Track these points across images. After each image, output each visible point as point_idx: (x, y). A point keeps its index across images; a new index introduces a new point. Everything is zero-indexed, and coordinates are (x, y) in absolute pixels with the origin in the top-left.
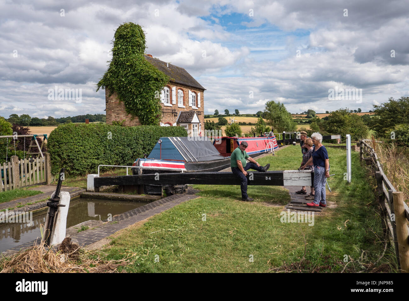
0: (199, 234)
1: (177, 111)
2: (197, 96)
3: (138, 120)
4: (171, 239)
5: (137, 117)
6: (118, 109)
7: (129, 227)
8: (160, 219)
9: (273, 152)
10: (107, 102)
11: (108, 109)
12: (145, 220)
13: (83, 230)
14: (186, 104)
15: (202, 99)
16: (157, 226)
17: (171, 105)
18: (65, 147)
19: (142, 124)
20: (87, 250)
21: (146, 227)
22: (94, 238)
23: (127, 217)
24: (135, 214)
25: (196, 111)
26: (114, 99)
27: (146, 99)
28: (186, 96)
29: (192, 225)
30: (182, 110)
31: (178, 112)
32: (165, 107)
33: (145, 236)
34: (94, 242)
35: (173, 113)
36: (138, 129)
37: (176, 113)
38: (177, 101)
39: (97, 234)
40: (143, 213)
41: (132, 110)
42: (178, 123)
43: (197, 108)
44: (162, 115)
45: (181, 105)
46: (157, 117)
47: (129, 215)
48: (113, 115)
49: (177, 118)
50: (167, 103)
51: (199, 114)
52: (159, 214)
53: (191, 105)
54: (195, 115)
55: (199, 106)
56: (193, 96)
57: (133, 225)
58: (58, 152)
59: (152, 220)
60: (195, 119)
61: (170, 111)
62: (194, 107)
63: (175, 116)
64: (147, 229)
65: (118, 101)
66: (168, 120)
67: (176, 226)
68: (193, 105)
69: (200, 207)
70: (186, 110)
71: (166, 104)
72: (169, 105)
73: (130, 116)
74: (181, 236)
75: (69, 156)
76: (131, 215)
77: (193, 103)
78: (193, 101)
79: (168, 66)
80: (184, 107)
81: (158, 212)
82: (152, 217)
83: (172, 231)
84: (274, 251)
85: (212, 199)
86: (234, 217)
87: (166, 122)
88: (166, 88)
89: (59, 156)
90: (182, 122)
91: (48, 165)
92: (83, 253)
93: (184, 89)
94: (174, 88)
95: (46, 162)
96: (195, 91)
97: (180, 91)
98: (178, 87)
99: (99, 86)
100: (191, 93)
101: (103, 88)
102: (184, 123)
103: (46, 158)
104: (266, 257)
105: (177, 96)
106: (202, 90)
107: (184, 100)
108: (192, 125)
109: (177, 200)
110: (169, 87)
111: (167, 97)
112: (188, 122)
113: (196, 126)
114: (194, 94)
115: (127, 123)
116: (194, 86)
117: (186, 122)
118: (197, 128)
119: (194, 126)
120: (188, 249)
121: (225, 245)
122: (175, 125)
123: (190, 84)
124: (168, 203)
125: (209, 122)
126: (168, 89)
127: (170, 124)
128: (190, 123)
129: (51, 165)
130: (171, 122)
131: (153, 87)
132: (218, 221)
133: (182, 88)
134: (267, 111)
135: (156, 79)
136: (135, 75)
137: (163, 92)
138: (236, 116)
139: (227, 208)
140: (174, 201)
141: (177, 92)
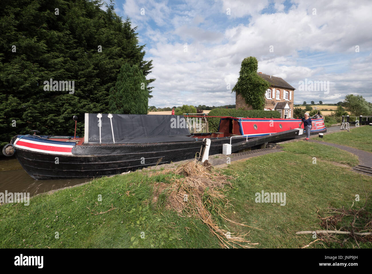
0: (278, 173)
1: (275, 102)
2: (289, 93)
3: (252, 107)
4: (259, 171)
5: (251, 106)
6: (241, 102)
7: (238, 161)
8: (256, 160)
10: (236, 99)
11: (236, 102)
12: (248, 159)
13: (216, 157)
14: (281, 98)
15: (293, 95)
16: (253, 163)
17: (272, 99)
18: (215, 119)
19: (254, 109)
20: (216, 167)
21: (247, 162)
23: (239, 155)
24: (243, 154)
25: (287, 102)
26: (240, 97)
27: (257, 96)
28: (281, 93)
29: (275, 166)
30: (279, 102)
31: (276, 103)
32: (267, 100)
33: (245, 167)
34: (220, 164)
35: (272, 103)
36: (251, 111)
37: (275, 103)
38: (275, 96)
39: (222, 161)
40: (247, 155)
41: (249, 102)
42: (275, 109)
43: (289, 100)
44: (266, 105)
45: (278, 99)
46: (263, 105)
47: (240, 154)
48: (239, 105)
49: (275, 106)
50: (269, 98)
51: (290, 103)
52: (256, 157)
53: (284, 98)
54: (287, 105)
55: (290, 99)
56: (286, 93)
57: (240, 160)
58: (211, 121)
59: (251, 159)
60: (287, 107)
61: (270, 102)
62: (287, 100)
63: (274, 105)
64: (247, 163)
65: (242, 98)
66: (269, 107)
67: (264, 165)
68: (286, 99)
69: (282, 157)
70: (281, 101)
71: (268, 98)
72: (270, 99)
73: (248, 105)
74: (266, 171)
75: (216, 123)
76: (241, 155)
77: (286, 98)
78: (286, 96)
79: (271, 77)
80: (280, 100)
81: (256, 156)
82: (251, 158)
83: (261, 167)
84: (335, 197)
85: (291, 154)
86: (306, 167)
87: (269, 108)
88: (269, 90)
89: (212, 123)
90: (278, 108)
91: (208, 127)
92: (213, 168)
93: (280, 89)
94: (274, 89)
95: (207, 125)
96: (288, 90)
97: (278, 91)
98: (277, 89)
99: (233, 91)
100: (285, 92)
101: (235, 92)
102: (279, 109)
103: (207, 124)
104: (327, 199)
105: (275, 94)
106: (293, 89)
107: (280, 96)
108: (284, 110)
109: (268, 151)
110: (271, 89)
111: (269, 94)
112: (282, 108)
113: (287, 111)
114: (287, 92)
115: (246, 109)
116: (288, 87)
117: (280, 109)
118: (288, 112)
119: (286, 110)
120: (269, 179)
121: (295, 183)
122: (273, 110)
123: (284, 87)
124: (263, 152)
125: (297, 108)
126: (270, 90)
127: (270, 109)
128: (283, 109)
129: (209, 127)
130: (271, 108)
131: (261, 90)
132: (292, 168)
133: (279, 89)
134: (346, 101)
135: (263, 85)
136: (251, 84)
137: (267, 92)
138: (320, 105)
139: (301, 161)
140: (266, 151)
141: (276, 92)
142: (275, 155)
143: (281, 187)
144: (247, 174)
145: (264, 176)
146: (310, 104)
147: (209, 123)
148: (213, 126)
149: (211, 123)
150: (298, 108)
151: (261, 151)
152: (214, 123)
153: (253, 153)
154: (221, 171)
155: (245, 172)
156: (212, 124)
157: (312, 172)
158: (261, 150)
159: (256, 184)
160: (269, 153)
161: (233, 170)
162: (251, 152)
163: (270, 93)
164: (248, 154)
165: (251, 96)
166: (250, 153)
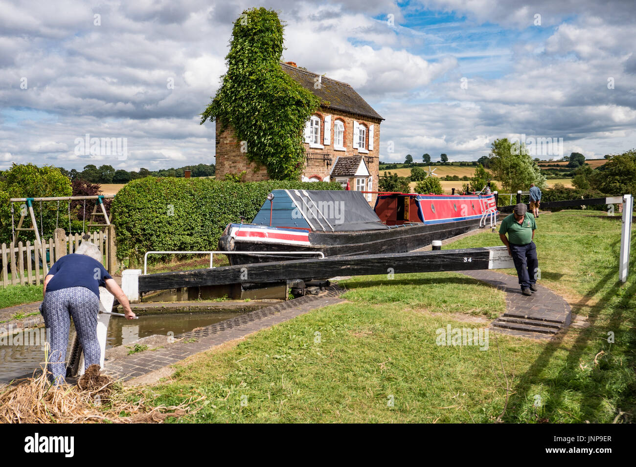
0: (325, 366)
1: (331, 157)
2: (368, 130)
3: (265, 172)
4: (273, 372)
5: (264, 167)
6: (234, 154)
7: (213, 349)
8: (266, 338)
9: (495, 226)
10: (217, 143)
11: (219, 155)
12: (241, 339)
13: (137, 350)
14: (349, 144)
15: (377, 135)
16: (258, 348)
17: (323, 147)
18: (138, 215)
19: (272, 178)
20: (132, 385)
21: (238, 351)
22: (151, 365)
23: (215, 332)
24: (230, 326)
25: (363, 157)
26: (229, 137)
27: (281, 137)
28: (348, 131)
29: (318, 349)
30: (341, 155)
31: (333, 159)
32: (311, 150)
33: (232, 366)
34: (147, 372)
35: (324, 160)
36: (260, 186)
37: (331, 160)
38: (333, 139)
39: (158, 358)
40: (242, 326)
41: (257, 156)
42: (331, 177)
43: (367, 152)
44: (306, 164)
45: (339, 146)
46: (298, 166)
47: (218, 328)
48: (227, 164)
49: (332, 168)
50: (316, 142)
51: (369, 160)
52: (267, 329)
53: (356, 146)
54: (362, 164)
55: (371, 148)
56: (361, 131)
57: (219, 346)
58: (127, 223)
59: (252, 338)
60: (361, 170)
61: (319, 156)
62: (362, 150)
63: (328, 164)
64: (240, 354)
65: (236, 141)
66: (315, 171)
67: (290, 351)
68: (360, 146)
69: (340, 318)
70: (347, 155)
71: (313, 145)
72: (319, 146)
73: (253, 164)
74: (292, 369)
75: (144, 230)
76: (223, 329)
77: (360, 143)
78: (360, 139)
80: (345, 149)
81: (267, 326)
82: (254, 333)
83: (280, 359)
84: (451, 403)
85: (364, 306)
86: (394, 338)
87: (313, 174)
88: (314, 118)
89: (129, 229)
90: (339, 175)
91: (112, 244)
92: (119, 390)
93: (346, 119)
94: (328, 118)
95: (109, 239)
96: (366, 122)
97: (339, 123)
98: (336, 116)
99: (206, 117)
100: (357, 126)
101: (212, 120)
102: (342, 176)
103: (109, 234)
104: (433, 414)
105: (332, 130)
106: (378, 120)
107: (344, 137)
108: (355, 180)
109: (306, 305)
110: (320, 116)
111: (316, 133)
112: (349, 175)
113: (363, 182)
114: (363, 128)
115: (249, 177)
116: (364, 113)
117: (346, 175)
118: (364, 185)
119: (358, 181)
120: (299, 391)
121: (364, 388)
122: (327, 179)
123: (356, 111)
124: (290, 310)
125: (388, 175)
126: (319, 120)
127: (319, 178)
128: (352, 176)
129: (116, 245)
130: (320, 175)
131: (292, 117)
132: (362, 345)
133: (342, 117)
134: (494, 155)
135: (299, 103)
136: (262, 96)
137: (308, 124)
138: (442, 164)
139: (385, 323)
140: (300, 307)
141: (334, 125)
142: (322, 315)
143: (327, 406)
144: (236, 387)
145: (286, 384)
146: (420, 161)
147: (116, 228)
148: (134, 240)
149: (125, 231)
150: (390, 173)
151: (285, 309)
152: (137, 230)
153: (260, 318)
154: (148, 396)
155: (229, 383)
156: (128, 234)
157: (407, 350)
158: (285, 306)
159: (259, 415)
160: (306, 310)
161: (189, 384)
162: (254, 316)
163: (319, 127)
164: (245, 322)
165: (265, 135)
166: (251, 320)
